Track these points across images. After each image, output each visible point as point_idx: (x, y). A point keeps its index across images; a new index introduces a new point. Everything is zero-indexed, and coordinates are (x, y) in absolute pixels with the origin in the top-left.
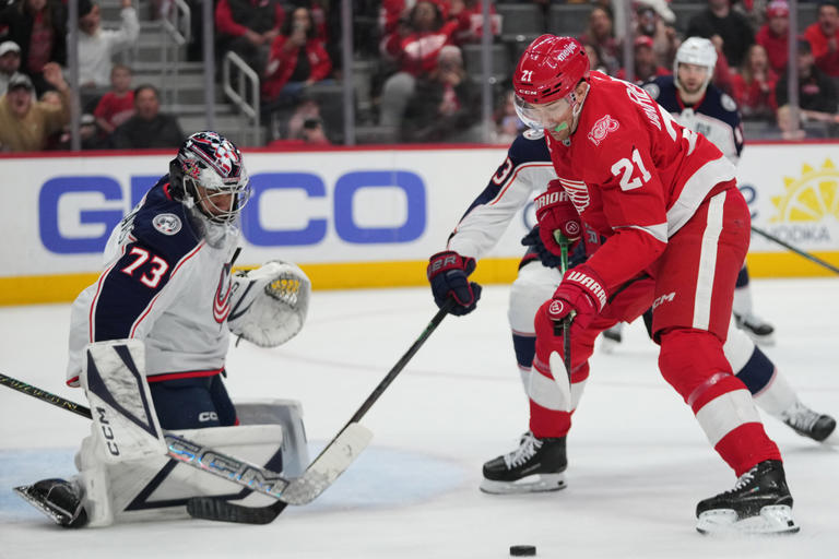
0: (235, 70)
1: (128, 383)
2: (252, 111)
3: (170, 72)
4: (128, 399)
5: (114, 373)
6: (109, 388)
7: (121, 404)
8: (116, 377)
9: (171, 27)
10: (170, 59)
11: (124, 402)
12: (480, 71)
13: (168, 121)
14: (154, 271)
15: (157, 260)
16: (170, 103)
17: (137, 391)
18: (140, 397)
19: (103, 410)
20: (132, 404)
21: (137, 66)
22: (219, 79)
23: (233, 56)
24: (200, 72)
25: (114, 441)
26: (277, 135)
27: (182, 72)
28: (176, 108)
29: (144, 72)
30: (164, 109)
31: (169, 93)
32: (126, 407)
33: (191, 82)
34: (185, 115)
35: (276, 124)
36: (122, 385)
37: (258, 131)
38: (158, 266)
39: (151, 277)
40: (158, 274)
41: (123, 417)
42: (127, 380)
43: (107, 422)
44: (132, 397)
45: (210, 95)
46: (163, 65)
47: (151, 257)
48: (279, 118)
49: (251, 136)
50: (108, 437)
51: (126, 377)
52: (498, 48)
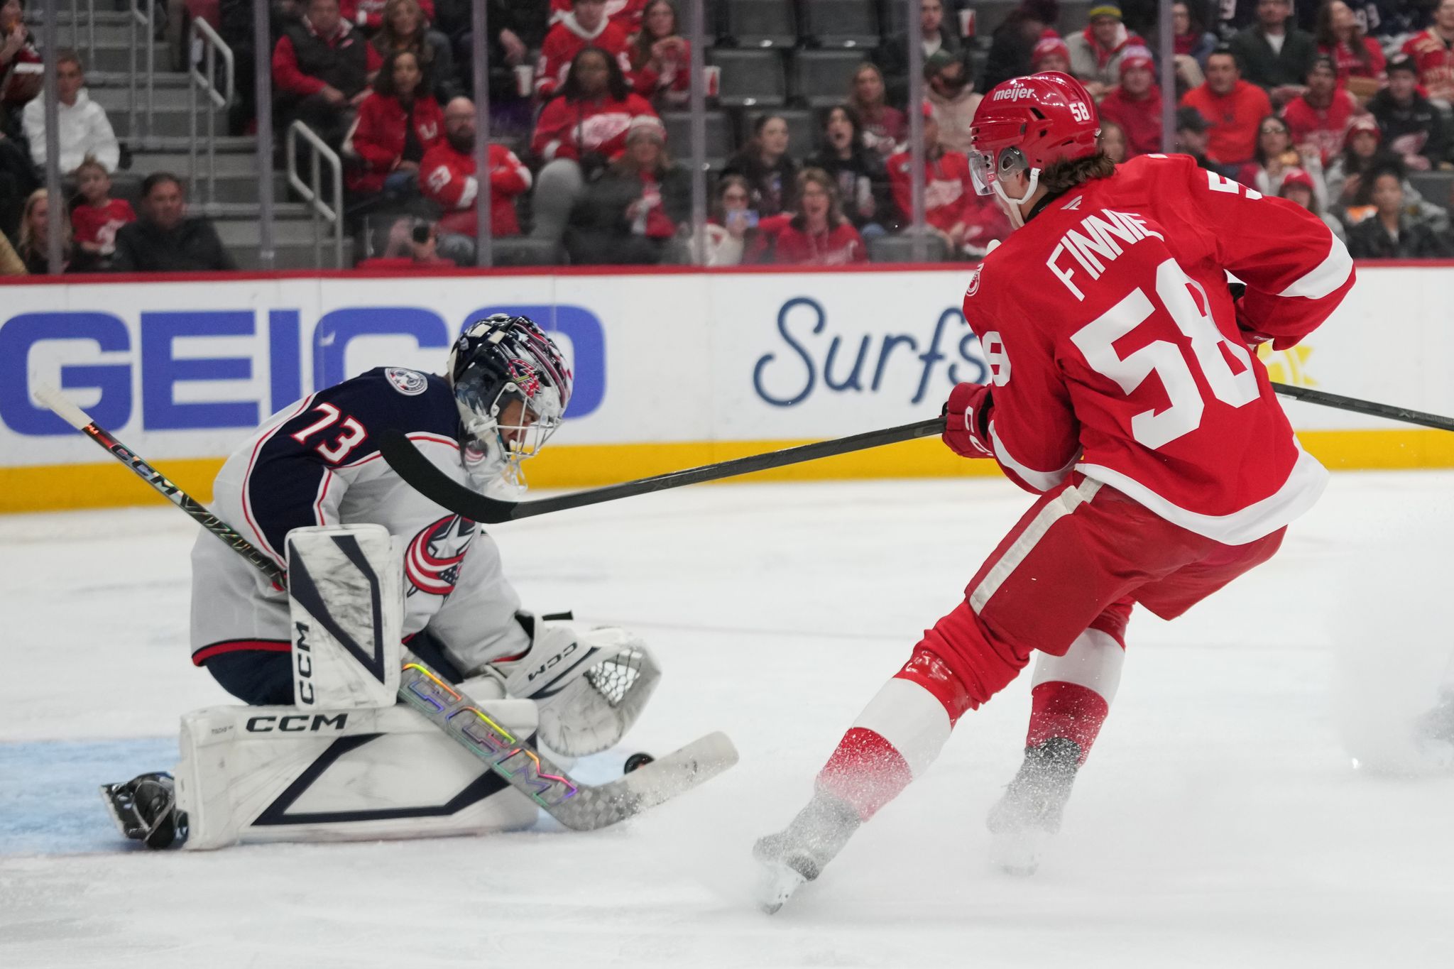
0: (304, 148)
1: (357, 588)
2: (333, 214)
3: (202, 152)
4: (351, 612)
5: (333, 573)
6: (322, 595)
7: (338, 620)
8: (335, 578)
9: (206, 82)
10: (202, 132)
11: (344, 616)
12: (688, 154)
13: (200, 228)
14: (342, 439)
15: (350, 423)
16: (204, 200)
17: (368, 599)
18: (371, 611)
19: (306, 628)
20: (355, 621)
21: (152, 141)
22: (279, 162)
23: (300, 126)
24: (251, 150)
25: (311, 680)
26: (370, 251)
27: (220, 151)
28: (213, 207)
29: (161, 151)
30: (192, 209)
31: (202, 183)
32: (345, 625)
33: (235, 168)
34: (224, 218)
35: (369, 234)
36: (345, 590)
37: (341, 243)
38: (350, 433)
39: (334, 447)
40: (347, 444)
41: (336, 642)
42: (353, 583)
43: (307, 648)
44: (358, 609)
45: (266, 188)
46: (194, 141)
47: (342, 418)
48: (373, 224)
49: (330, 250)
50: (303, 673)
51: (353, 578)
52: (715, 116)
